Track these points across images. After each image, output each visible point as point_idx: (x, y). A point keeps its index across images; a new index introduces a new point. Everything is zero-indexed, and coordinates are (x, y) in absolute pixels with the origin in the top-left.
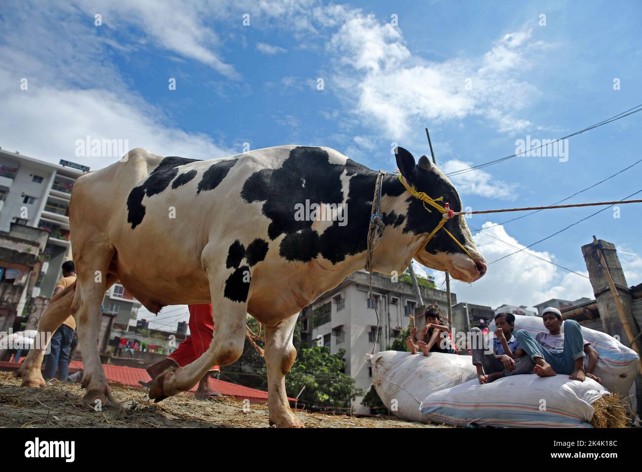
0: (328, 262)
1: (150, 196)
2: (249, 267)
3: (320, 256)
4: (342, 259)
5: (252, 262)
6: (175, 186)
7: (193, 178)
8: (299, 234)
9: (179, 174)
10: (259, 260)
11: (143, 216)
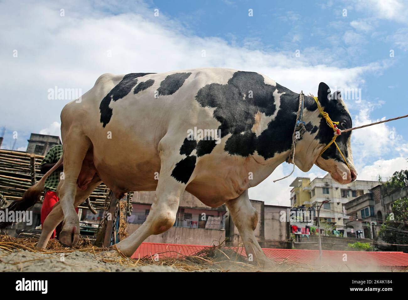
0: (262, 158)
1: (116, 101)
2: (197, 157)
3: (256, 153)
4: (272, 156)
5: (200, 154)
6: (136, 92)
7: (151, 85)
8: (242, 134)
9: (138, 83)
10: (206, 153)
11: (111, 117)
